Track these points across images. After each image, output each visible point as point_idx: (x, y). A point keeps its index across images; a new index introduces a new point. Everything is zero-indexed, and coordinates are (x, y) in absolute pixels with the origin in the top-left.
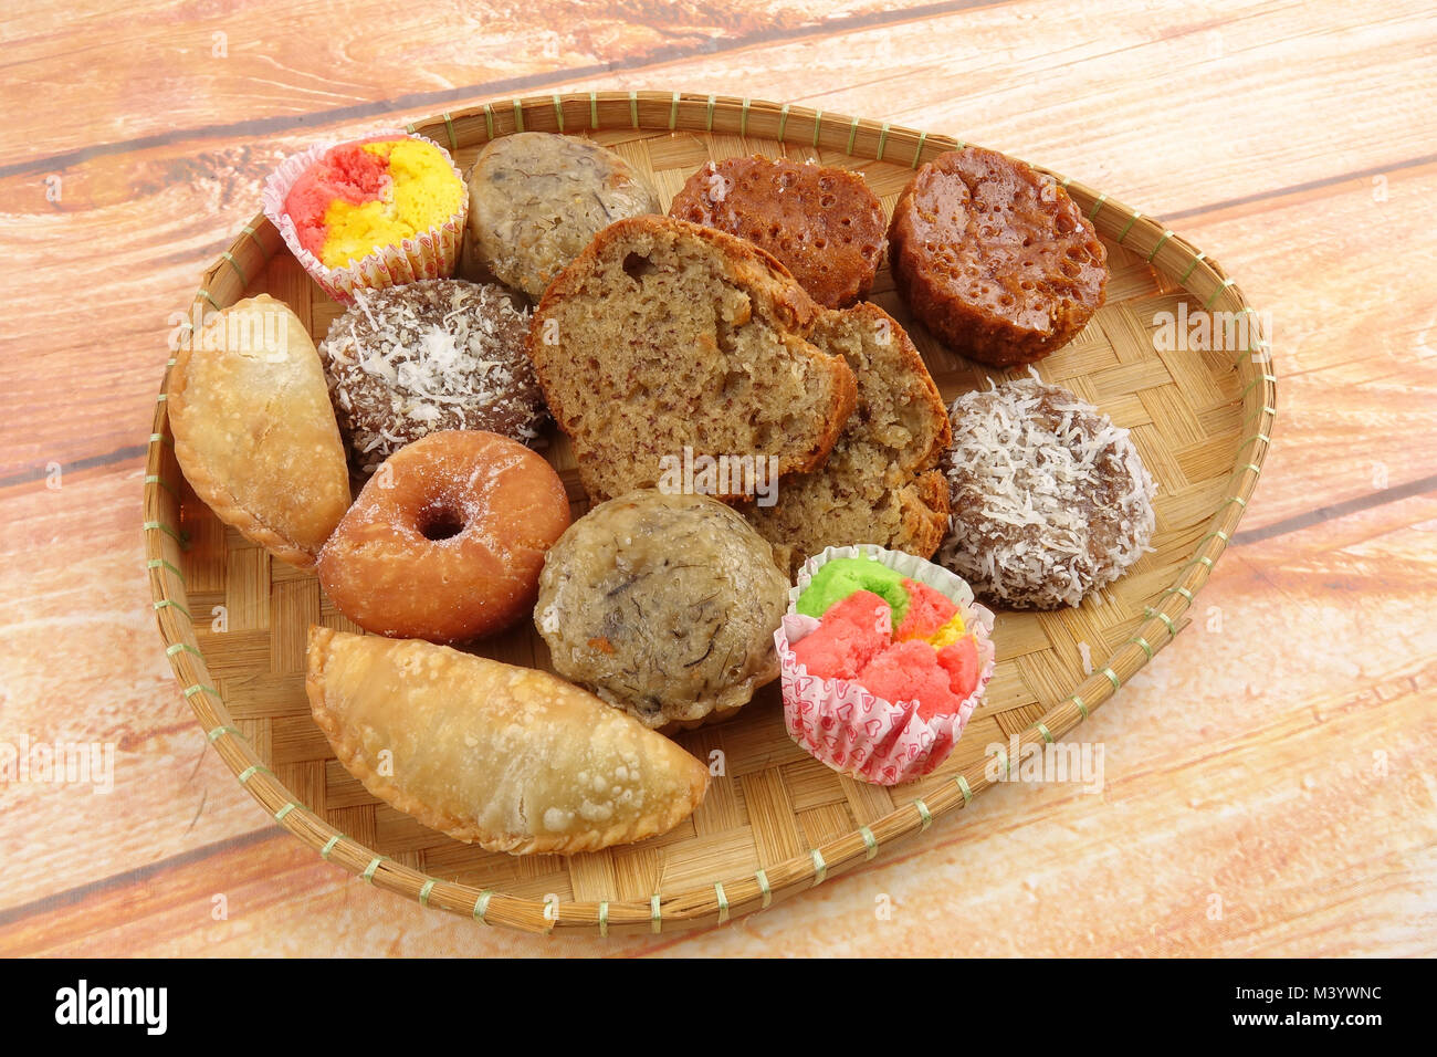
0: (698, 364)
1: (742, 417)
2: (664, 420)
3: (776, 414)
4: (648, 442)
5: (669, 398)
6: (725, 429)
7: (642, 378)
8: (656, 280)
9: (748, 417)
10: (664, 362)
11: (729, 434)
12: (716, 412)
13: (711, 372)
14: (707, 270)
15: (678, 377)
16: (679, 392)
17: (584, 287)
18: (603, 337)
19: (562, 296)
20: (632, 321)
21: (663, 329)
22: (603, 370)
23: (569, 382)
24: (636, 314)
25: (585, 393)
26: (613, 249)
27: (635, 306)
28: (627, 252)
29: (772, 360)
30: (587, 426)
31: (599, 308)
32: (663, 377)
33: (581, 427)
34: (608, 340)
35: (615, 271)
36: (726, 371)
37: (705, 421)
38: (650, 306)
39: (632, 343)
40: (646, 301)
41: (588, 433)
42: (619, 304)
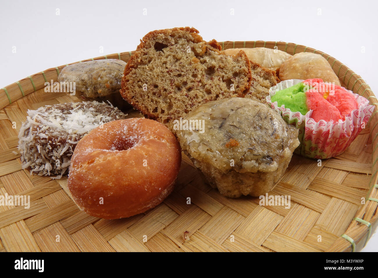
0: (195, 70)
1: (219, 80)
2: (192, 93)
3: (230, 75)
4: (190, 103)
5: (190, 85)
6: (216, 86)
7: (176, 82)
8: (168, 49)
9: (221, 79)
10: (183, 73)
11: (217, 86)
12: (210, 82)
13: (201, 70)
14: (186, 40)
15: (190, 77)
16: (192, 82)
17: (141, 60)
18: (155, 75)
19: (132, 67)
20: (164, 65)
21: (177, 64)
22: (160, 86)
23: (146, 97)
24: (165, 63)
25: (155, 98)
26: (149, 43)
27: (164, 59)
28: (154, 43)
29: (220, 59)
30: (162, 110)
31: (150, 65)
32: (185, 79)
33: (159, 110)
34: (158, 76)
35: (152, 51)
36: (206, 68)
37: (207, 86)
38: (169, 58)
39: (168, 72)
40: (167, 57)
41: (163, 112)
42: (157, 61)
